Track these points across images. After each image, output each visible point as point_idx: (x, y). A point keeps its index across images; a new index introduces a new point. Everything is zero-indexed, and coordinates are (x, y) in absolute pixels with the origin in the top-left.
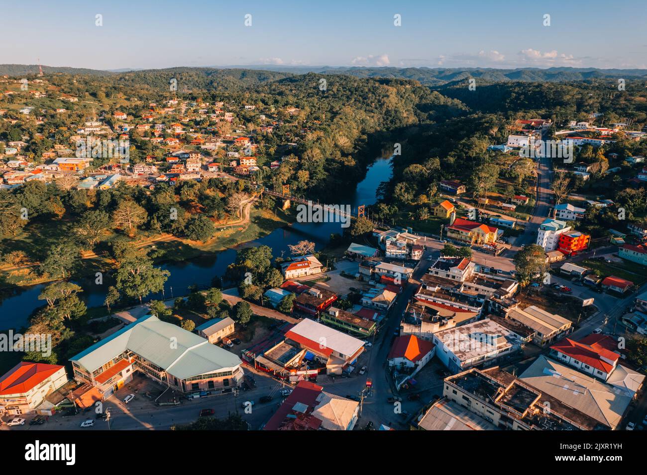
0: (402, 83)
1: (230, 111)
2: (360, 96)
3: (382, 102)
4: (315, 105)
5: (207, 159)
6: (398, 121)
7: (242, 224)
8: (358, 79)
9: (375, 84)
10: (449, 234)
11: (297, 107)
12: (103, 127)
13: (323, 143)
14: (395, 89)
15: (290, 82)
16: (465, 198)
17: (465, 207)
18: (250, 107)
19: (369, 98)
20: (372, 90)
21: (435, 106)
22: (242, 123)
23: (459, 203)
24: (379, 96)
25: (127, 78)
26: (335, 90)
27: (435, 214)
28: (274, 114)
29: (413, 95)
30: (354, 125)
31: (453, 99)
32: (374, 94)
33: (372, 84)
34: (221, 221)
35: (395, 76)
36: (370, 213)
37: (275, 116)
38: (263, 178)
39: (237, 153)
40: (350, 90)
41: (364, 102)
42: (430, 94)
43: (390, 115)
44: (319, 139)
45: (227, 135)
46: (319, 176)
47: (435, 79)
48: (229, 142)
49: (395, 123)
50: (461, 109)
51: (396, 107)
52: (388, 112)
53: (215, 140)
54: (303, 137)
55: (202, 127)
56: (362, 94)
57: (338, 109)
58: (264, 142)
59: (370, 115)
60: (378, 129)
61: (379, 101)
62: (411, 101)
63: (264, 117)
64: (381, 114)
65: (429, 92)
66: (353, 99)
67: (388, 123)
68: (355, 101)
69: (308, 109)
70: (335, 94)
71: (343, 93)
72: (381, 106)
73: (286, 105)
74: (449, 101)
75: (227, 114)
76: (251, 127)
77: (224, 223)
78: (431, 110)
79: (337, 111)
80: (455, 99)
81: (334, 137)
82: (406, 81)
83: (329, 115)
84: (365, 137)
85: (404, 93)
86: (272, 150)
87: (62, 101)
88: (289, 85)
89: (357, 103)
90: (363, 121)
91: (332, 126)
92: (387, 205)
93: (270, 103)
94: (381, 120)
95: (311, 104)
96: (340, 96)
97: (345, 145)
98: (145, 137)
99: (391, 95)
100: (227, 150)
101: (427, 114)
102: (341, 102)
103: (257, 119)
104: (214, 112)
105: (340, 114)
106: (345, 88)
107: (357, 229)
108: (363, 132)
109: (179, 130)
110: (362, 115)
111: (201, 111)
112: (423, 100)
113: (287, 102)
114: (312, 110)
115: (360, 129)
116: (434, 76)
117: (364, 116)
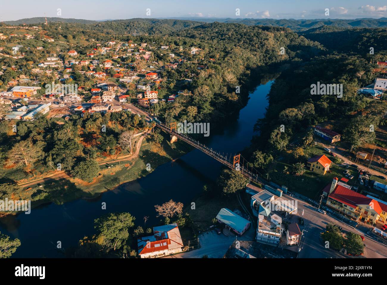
0: (278, 30)
1: (150, 51)
2: (248, 39)
3: (263, 43)
4: (213, 46)
5: (122, 91)
6: (274, 58)
7: (130, 159)
8: (247, 26)
9: (258, 30)
10: (328, 203)
11: (200, 47)
12: (59, 62)
13: (213, 80)
14: (273, 34)
15: (202, 28)
16: (340, 149)
17: (343, 161)
18: (165, 47)
19: (254, 41)
20: (256, 35)
21: (301, 46)
22: (156, 60)
23: (335, 154)
24: (261, 39)
25: (100, 25)
26: (230, 34)
27: (311, 169)
28: (181, 52)
29: (286, 38)
30: (241, 62)
31: (314, 41)
32: (258, 37)
33: (257, 30)
34: (112, 157)
35: (273, 25)
36: (245, 162)
37: (182, 54)
38: (159, 111)
39: (144, 87)
40: (240, 35)
41: (250, 43)
42: (297, 38)
43: (269, 54)
44: (210, 76)
45: (142, 70)
46: (205, 111)
47: (299, 27)
48: (142, 76)
49: (272, 60)
50: (320, 49)
51: (273, 48)
52: (267, 51)
53: (132, 74)
54: (198, 74)
55: (125, 63)
56: (249, 37)
57: (230, 49)
58: (166, 77)
59: (253, 53)
60: (259, 64)
61: (261, 43)
62: (284, 43)
63: (173, 55)
64: (262, 52)
65: (297, 36)
66: (243, 41)
67: (267, 59)
68: (244, 42)
69: (207, 49)
70: (230, 37)
71: (236, 36)
72: (262, 46)
73: (192, 46)
74: (312, 43)
75: (147, 53)
76: (161, 64)
77: (115, 158)
78: (298, 50)
79: (229, 51)
80: (316, 42)
81: (223, 73)
82: (281, 28)
83: (223, 54)
84: (248, 72)
85: (279, 37)
86: (172, 85)
87: (44, 42)
88: (200, 30)
89: (245, 44)
90: (248, 59)
91: (222, 64)
92: (263, 153)
93: (180, 44)
94: (262, 57)
95: (210, 45)
96: (233, 38)
97: (232, 80)
98: (82, 70)
99: (270, 39)
100: (139, 83)
101: (295, 53)
102: (233, 44)
103: (167, 57)
104: (138, 51)
105: (231, 53)
106: (237, 33)
107: (229, 187)
108: (248, 68)
109: (108, 65)
110: (248, 54)
111: (129, 50)
112: (293, 42)
113: (193, 43)
114: (210, 49)
115: (246, 65)
116: (298, 25)
117: (249, 55)
